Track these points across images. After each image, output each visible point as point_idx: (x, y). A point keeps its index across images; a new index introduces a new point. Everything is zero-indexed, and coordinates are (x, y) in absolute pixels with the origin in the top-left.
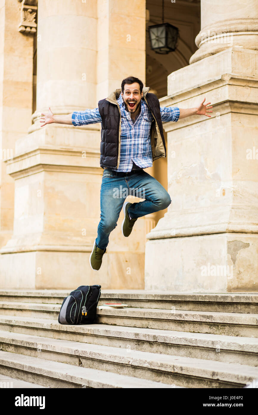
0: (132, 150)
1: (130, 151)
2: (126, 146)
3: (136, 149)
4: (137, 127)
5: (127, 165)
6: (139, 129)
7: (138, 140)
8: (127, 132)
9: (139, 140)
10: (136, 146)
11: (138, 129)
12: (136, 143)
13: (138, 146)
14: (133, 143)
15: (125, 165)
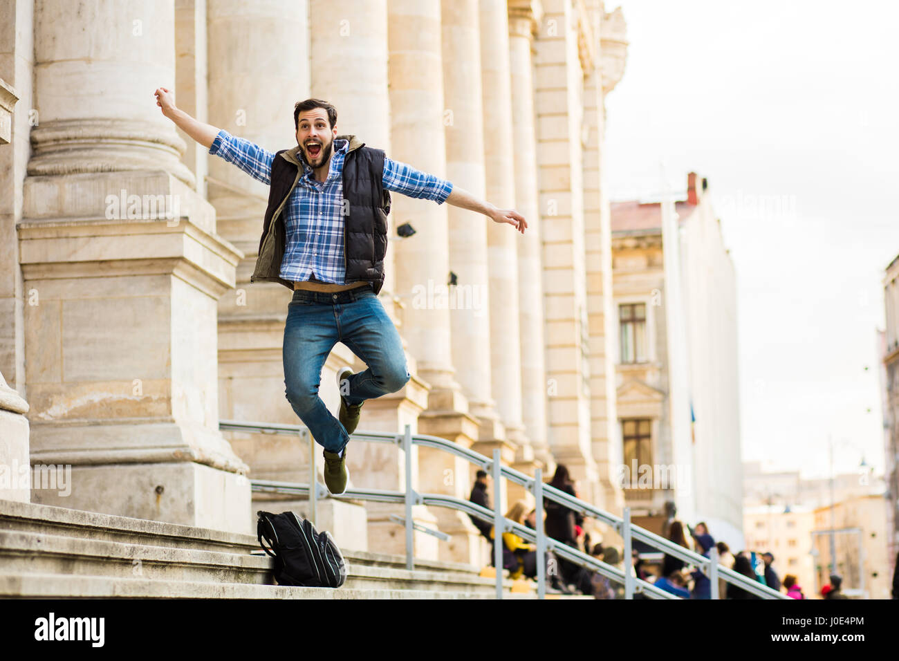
0: (316, 238)
1: (313, 241)
2: (307, 228)
3: (326, 237)
4: (330, 194)
5: (304, 265)
6: (333, 198)
7: (329, 220)
8: (311, 199)
9: (332, 220)
10: (326, 231)
11: (330, 197)
12: (327, 224)
13: (330, 232)
14: (319, 223)
15: (300, 265)
